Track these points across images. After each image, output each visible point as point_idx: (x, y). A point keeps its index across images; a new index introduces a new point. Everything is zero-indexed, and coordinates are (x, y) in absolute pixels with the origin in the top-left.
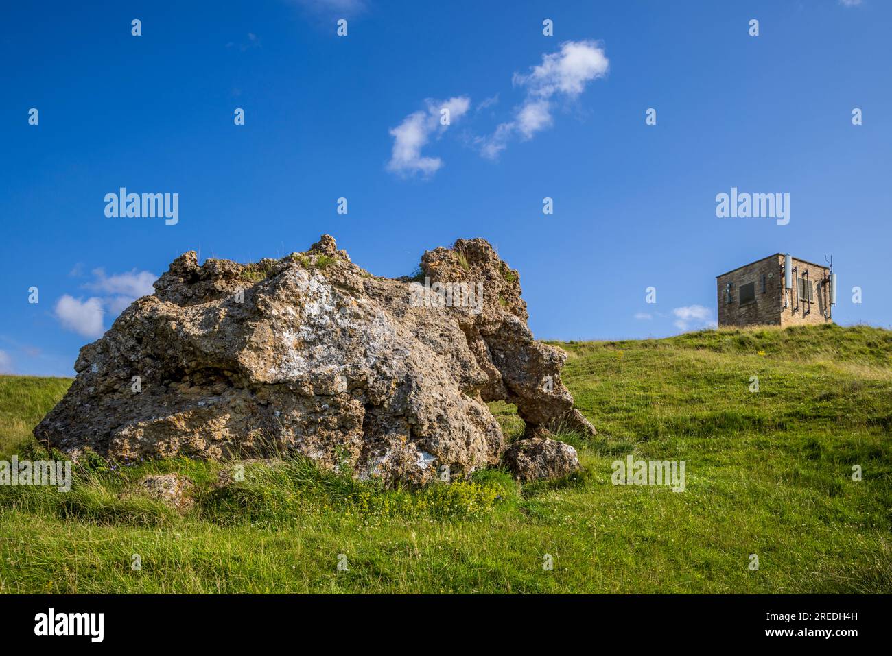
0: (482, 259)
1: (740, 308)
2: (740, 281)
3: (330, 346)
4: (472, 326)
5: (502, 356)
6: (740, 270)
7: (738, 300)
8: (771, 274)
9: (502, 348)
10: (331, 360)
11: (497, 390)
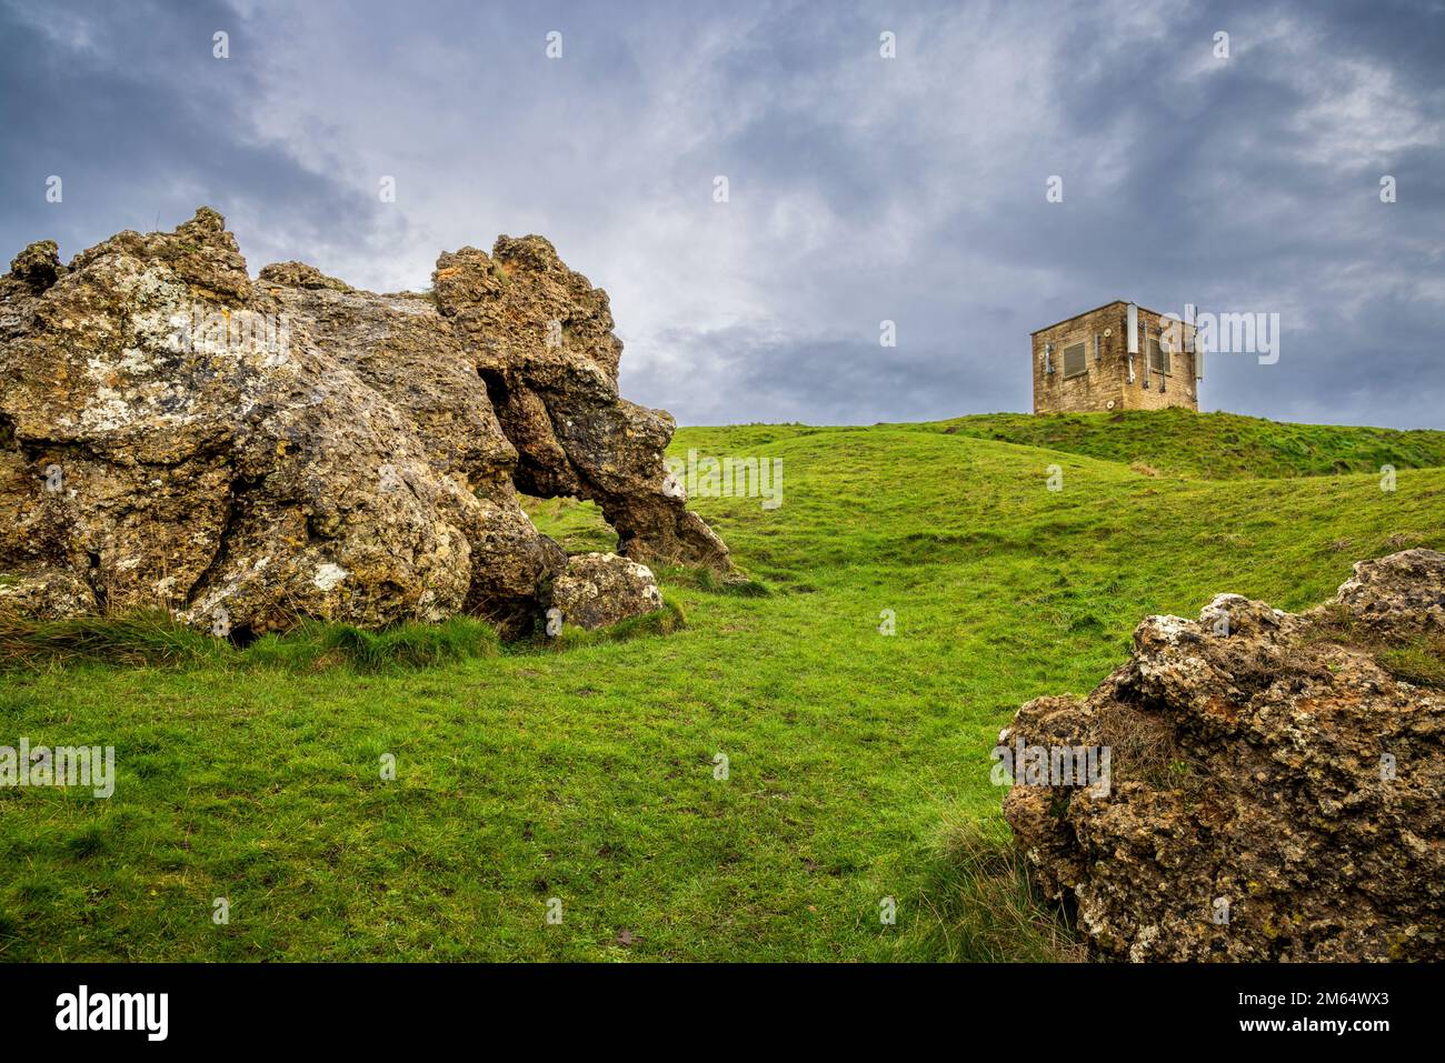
0: (536, 267)
1: (1065, 380)
2: (1065, 341)
3: (176, 385)
4: (506, 372)
5: (570, 424)
6: (1065, 325)
7: (1061, 369)
8: (1109, 331)
9: (568, 409)
10: (173, 407)
11: (560, 477)
